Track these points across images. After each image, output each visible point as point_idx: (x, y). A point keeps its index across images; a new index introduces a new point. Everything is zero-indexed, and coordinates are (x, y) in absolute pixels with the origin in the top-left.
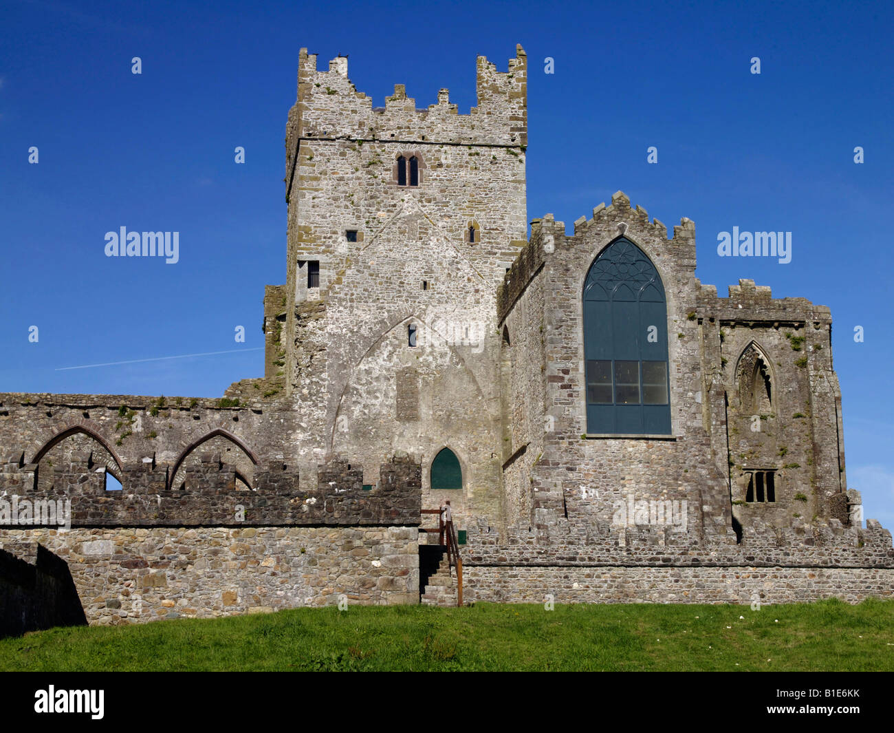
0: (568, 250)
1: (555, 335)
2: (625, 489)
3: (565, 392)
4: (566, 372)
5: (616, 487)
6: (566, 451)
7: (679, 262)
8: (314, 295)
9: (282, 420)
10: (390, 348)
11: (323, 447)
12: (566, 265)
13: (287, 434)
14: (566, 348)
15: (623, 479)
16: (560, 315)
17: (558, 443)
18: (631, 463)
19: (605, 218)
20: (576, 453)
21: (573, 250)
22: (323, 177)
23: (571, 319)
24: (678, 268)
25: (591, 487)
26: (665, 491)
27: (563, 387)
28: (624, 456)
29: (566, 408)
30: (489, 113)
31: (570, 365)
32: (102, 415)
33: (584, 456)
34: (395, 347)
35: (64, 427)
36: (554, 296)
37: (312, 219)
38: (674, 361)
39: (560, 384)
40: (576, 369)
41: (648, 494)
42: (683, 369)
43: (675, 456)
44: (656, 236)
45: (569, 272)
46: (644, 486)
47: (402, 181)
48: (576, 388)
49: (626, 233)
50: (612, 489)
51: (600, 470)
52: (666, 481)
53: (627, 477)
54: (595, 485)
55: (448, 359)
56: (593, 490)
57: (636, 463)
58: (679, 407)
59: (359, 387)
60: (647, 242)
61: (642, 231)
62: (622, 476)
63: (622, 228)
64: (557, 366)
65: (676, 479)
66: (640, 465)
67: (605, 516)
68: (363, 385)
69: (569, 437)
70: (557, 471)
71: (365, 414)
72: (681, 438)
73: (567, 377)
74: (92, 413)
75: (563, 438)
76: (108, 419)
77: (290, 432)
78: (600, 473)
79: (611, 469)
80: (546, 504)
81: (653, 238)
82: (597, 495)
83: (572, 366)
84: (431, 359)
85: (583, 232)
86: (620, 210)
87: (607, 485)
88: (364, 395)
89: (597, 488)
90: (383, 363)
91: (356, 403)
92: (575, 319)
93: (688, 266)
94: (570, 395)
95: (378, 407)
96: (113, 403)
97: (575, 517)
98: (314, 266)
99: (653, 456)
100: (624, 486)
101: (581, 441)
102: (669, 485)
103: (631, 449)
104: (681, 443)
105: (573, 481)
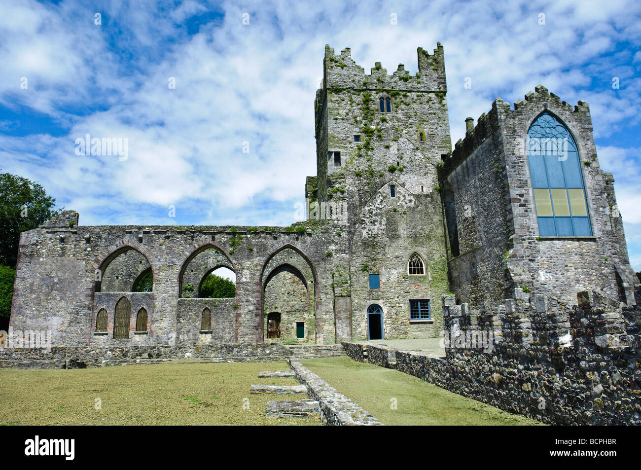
0: (514, 118)
1: (511, 172)
2: (569, 273)
3: (522, 209)
4: (522, 195)
5: (563, 272)
6: (527, 248)
7: (583, 126)
8: (338, 170)
9: (323, 239)
10: (381, 198)
11: (346, 254)
12: (514, 128)
13: (327, 246)
14: (520, 180)
15: (566, 266)
16: (514, 159)
17: (522, 243)
18: (570, 256)
19: (535, 99)
20: (534, 250)
21: (517, 119)
22: (340, 108)
23: (521, 162)
24: (583, 130)
25: (546, 272)
26: (594, 274)
27: (521, 205)
28: (565, 251)
29: (525, 220)
30: (426, 75)
31: (523, 191)
32: (222, 237)
33: (539, 252)
34: (384, 197)
35: (201, 244)
36: (508, 147)
37: (335, 130)
38: (589, 188)
39: (519, 204)
40: (528, 194)
41: (584, 276)
42: (595, 193)
43: (597, 250)
44: (566, 110)
45: (516, 132)
46: (580, 270)
47: (382, 110)
48: (529, 206)
49: (548, 109)
50: (560, 273)
51: (551, 261)
52: (594, 267)
53: (569, 265)
54: (549, 271)
55: (413, 203)
56: (548, 274)
57: (573, 255)
58: (596, 217)
59: (365, 219)
60: (561, 114)
61: (558, 108)
62: (566, 264)
63: (545, 105)
64: (515, 192)
65: (600, 266)
66: (577, 257)
67: (558, 292)
68: (368, 218)
69: (528, 239)
70: (523, 261)
71: (369, 234)
72: (599, 238)
73: (522, 199)
74: (217, 236)
75: (524, 240)
76: (226, 239)
77: (328, 245)
78: (551, 262)
79: (558, 260)
80: (521, 285)
81: (565, 112)
82: (551, 277)
83: (525, 192)
84: (404, 203)
85: (522, 108)
86: (543, 95)
87: (557, 271)
88: (368, 224)
89: (550, 272)
90: (378, 206)
91: (365, 228)
92: (523, 162)
93: (588, 129)
94: (526, 211)
95: (376, 230)
96: (229, 230)
97: (538, 293)
98: (338, 155)
99: (584, 250)
100: (567, 271)
101: (536, 242)
102: (596, 269)
103: (569, 246)
104: (600, 242)
105: (534, 268)
